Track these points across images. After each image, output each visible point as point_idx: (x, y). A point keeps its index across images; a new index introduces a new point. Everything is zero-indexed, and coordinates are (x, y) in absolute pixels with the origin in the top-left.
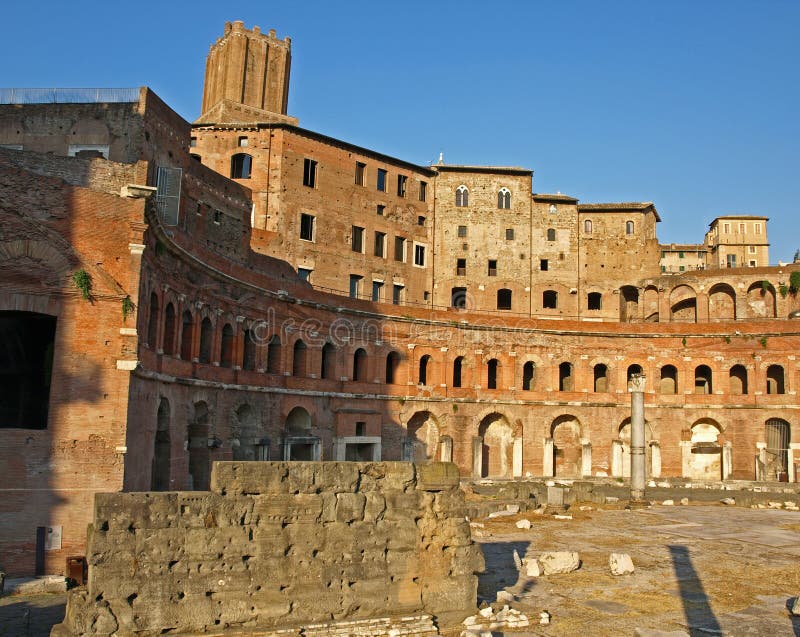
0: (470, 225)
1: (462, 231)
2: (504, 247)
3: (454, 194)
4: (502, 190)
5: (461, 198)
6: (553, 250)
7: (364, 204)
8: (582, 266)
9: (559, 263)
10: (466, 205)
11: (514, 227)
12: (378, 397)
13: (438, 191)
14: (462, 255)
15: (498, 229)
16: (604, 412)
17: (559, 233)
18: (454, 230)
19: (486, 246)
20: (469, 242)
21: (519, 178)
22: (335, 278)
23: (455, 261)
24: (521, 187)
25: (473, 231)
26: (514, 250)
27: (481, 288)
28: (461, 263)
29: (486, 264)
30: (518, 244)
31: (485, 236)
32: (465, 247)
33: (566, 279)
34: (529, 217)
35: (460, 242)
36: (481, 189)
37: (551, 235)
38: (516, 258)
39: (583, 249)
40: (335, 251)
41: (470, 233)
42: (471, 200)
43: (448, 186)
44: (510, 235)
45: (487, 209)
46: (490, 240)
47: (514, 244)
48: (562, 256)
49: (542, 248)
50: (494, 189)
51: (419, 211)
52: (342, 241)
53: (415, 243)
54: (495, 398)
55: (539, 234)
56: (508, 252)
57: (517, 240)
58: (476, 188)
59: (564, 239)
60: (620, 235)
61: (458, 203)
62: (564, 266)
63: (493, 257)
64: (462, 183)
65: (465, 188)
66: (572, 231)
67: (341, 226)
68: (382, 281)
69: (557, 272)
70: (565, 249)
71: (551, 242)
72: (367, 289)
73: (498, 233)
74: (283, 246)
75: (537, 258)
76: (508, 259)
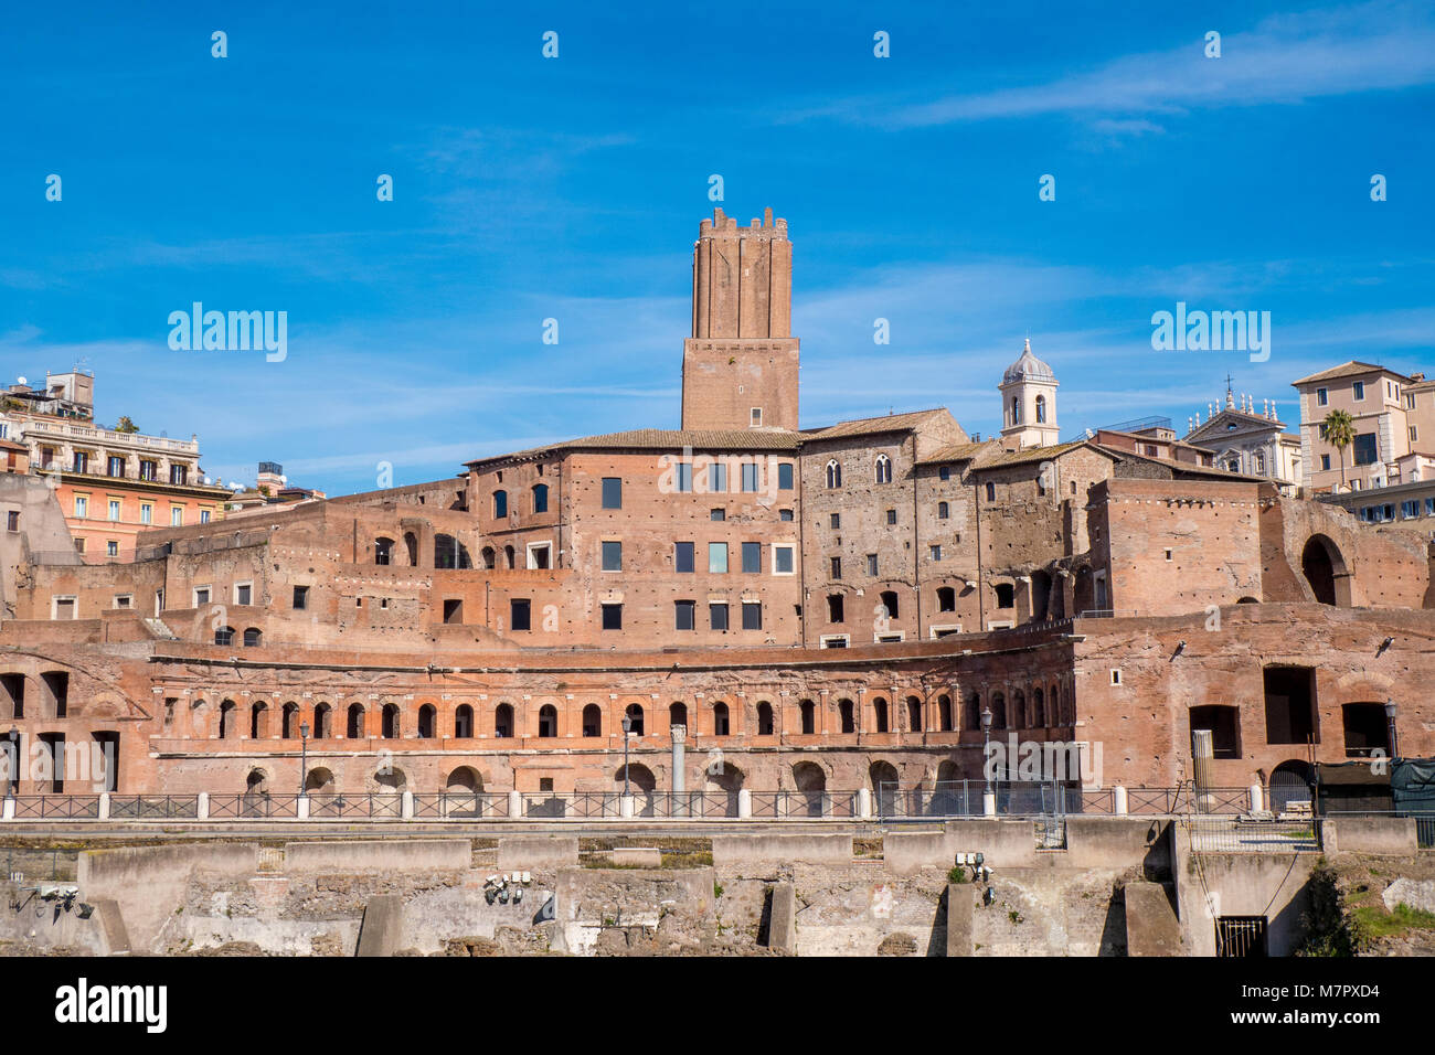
0: (843, 512)
1: (836, 519)
2: (885, 535)
3: (825, 472)
4: (880, 458)
5: (835, 476)
6: (946, 531)
7: (690, 513)
8: (984, 547)
9: (954, 547)
10: (839, 485)
11: (897, 507)
12: (571, 751)
13: (805, 472)
14: (835, 551)
15: (877, 512)
17: (954, 507)
18: (826, 520)
19: (863, 536)
20: (843, 534)
21: (901, 437)
22: (654, 609)
23: (829, 561)
24: (902, 451)
25: (846, 518)
26: (897, 539)
27: (861, 593)
28: (836, 561)
29: (866, 560)
30: (901, 529)
31: (861, 523)
32: (839, 541)
33: (964, 570)
34: (914, 489)
35: (832, 534)
36: (854, 463)
37: (944, 510)
38: (900, 548)
39: (985, 525)
40: (650, 577)
41: (843, 523)
42: (844, 476)
43: (817, 463)
44: (892, 516)
45: (863, 487)
46: (867, 528)
47: (896, 529)
48: (958, 538)
49: (931, 529)
50: (870, 458)
51: (778, 503)
52: (660, 564)
53: (774, 545)
55: (927, 510)
56: (890, 542)
57: (900, 524)
58: (850, 462)
59: (960, 513)
60: (1028, 499)
61: (830, 484)
62: (961, 551)
63: (873, 549)
64: (832, 460)
65: (837, 462)
66: (969, 501)
67: (658, 547)
68: (724, 602)
69: (952, 561)
70: (961, 528)
71: (944, 521)
72: (702, 615)
73: (877, 516)
74: (581, 582)
75: (926, 545)
76: (891, 550)
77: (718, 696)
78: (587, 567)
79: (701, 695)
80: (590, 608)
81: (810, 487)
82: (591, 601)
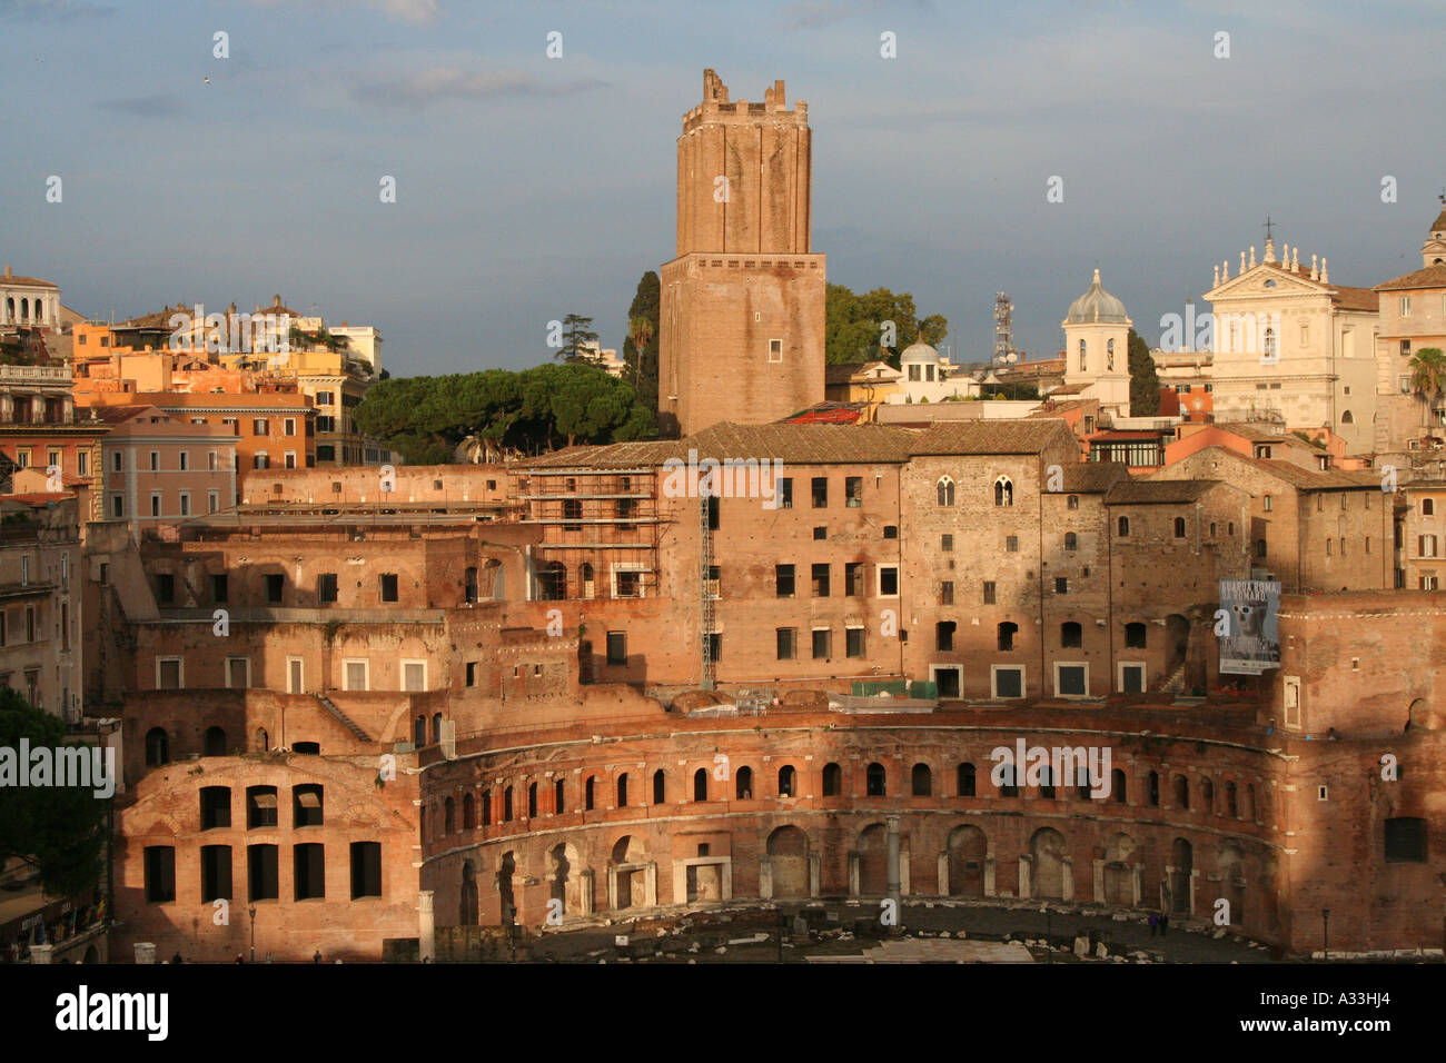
0: (956, 534)
1: (947, 542)
2: (1004, 563)
3: (935, 489)
4: (999, 479)
5: (946, 494)
6: (1073, 563)
7: (792, 533)
8: (1116, 584)
9: (1082, 581)
10: (951, 503)
11: (1019, 534)
12: (726, 815)
14: (946, 575)
15: (995, 537)
16: (1010, 822)
17: (1082, 538)
18: (937, 541)
19: (979, 561)
20: (957, 559)
21: (1024, 459)
23: (939, 585)
24: (1026, 472)
25: (960, 540)
26: (1019, 567)
27: (975, 622)
28: (947, 588)
29: (981, 588)
30: (1023, 556)
31: (978, 548)
32: (952, 565)
33: (1092, 606)
34: (1038, 516)
35: (944, 557)
36: (971, 479)
37: (1071, 541)
38: (1022, 577)
39: (1116, 560)
40: (751, 603)
41: (956, 546)
42: (958, 495)
43: (926, 477)
44: (1012, 543)
45: (980, 509)
46: (986, 554)
47: (1018, 557)
48: (1086, 572)
49: (1057, 562)
50: (988, 477)
51: (882, 519)
52: (761, 589)
53: (879, 566)
54: (875, 808)
55: (1053, 540)
56: (1010, 570)
57: (1023, 552)
58: (965, 479)
59: (1088, 547)
60: (1166, 539)
61: (941, 502)
62: (1089, 586)
63: (990, 577)
64: (945, 473)
65: (950, 479)
66: (1100, 534)
67: (758, 571)
68: (827, 628)
69: (1080, 595)
70: (1090, 562)
71: (1071, 553)
72: (804, 643)
73: (995, 543)
74: (679, 611)
75: (1051, 577)
76: (1011, 579)
77: (872, 758)
78: (686, 595)
79: (856, 757)
80: (688, 639)
81: (918, 503)
82: (690, 632)
